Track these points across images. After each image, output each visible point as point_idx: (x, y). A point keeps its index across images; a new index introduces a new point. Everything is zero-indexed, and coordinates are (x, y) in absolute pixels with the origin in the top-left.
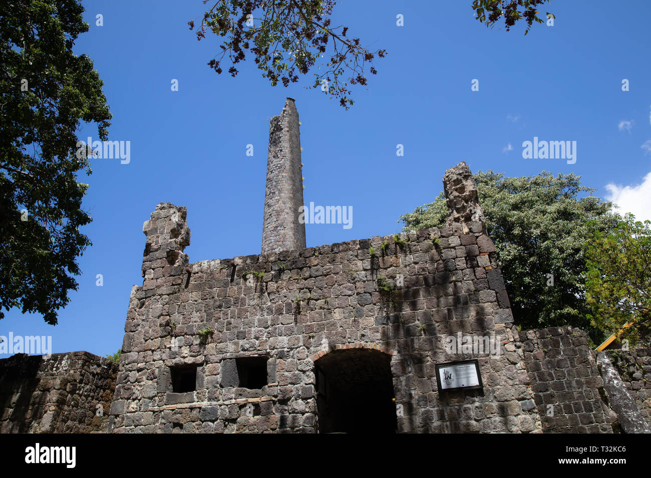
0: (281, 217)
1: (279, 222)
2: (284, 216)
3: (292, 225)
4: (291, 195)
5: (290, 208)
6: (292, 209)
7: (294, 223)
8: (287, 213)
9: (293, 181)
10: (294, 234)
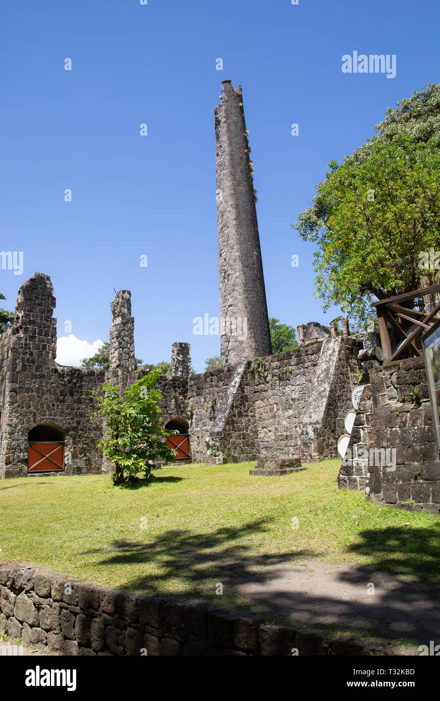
0: (225, 217)
1: (224, 222)
2: (227, 215)
3: (234, 222)
4: (232, 192)
5: (232, 205)
6: (234, 206)
7: (236, 219)
8: (229, 212)
9: (233, 175)
10: (236, 231)
